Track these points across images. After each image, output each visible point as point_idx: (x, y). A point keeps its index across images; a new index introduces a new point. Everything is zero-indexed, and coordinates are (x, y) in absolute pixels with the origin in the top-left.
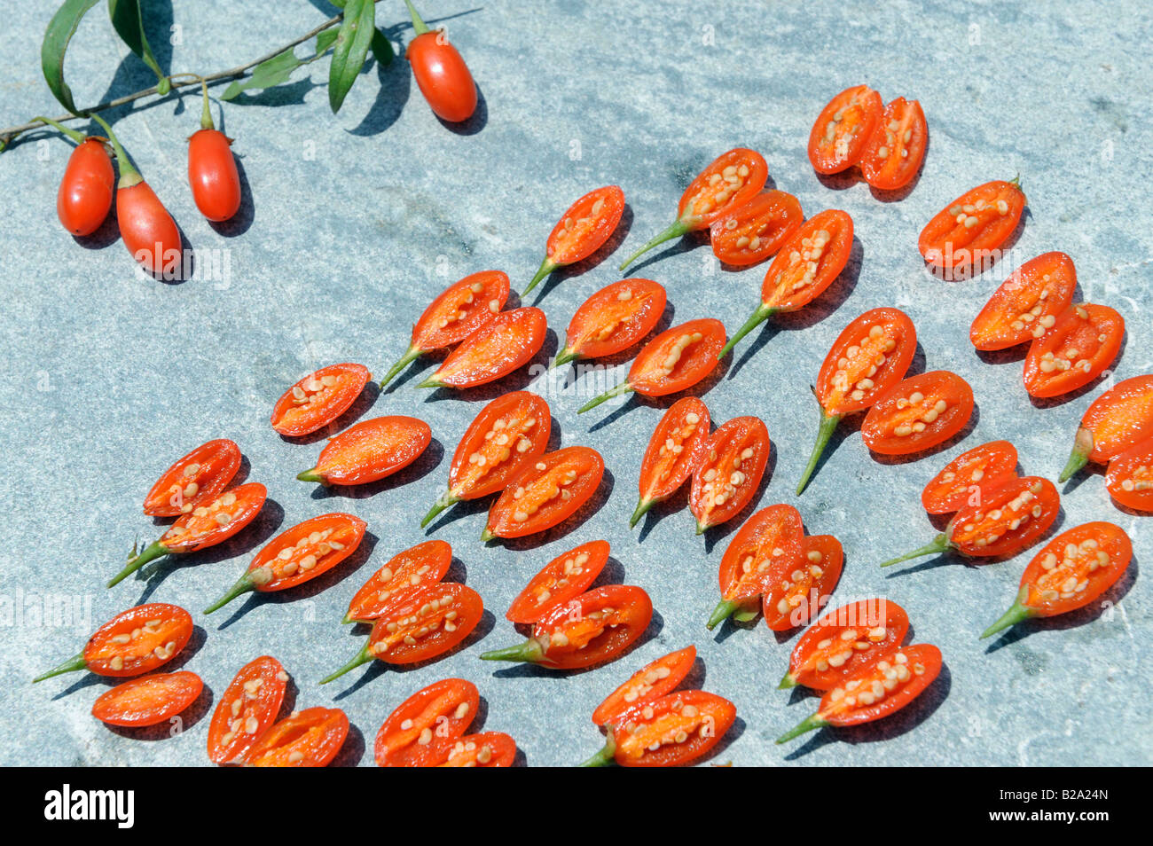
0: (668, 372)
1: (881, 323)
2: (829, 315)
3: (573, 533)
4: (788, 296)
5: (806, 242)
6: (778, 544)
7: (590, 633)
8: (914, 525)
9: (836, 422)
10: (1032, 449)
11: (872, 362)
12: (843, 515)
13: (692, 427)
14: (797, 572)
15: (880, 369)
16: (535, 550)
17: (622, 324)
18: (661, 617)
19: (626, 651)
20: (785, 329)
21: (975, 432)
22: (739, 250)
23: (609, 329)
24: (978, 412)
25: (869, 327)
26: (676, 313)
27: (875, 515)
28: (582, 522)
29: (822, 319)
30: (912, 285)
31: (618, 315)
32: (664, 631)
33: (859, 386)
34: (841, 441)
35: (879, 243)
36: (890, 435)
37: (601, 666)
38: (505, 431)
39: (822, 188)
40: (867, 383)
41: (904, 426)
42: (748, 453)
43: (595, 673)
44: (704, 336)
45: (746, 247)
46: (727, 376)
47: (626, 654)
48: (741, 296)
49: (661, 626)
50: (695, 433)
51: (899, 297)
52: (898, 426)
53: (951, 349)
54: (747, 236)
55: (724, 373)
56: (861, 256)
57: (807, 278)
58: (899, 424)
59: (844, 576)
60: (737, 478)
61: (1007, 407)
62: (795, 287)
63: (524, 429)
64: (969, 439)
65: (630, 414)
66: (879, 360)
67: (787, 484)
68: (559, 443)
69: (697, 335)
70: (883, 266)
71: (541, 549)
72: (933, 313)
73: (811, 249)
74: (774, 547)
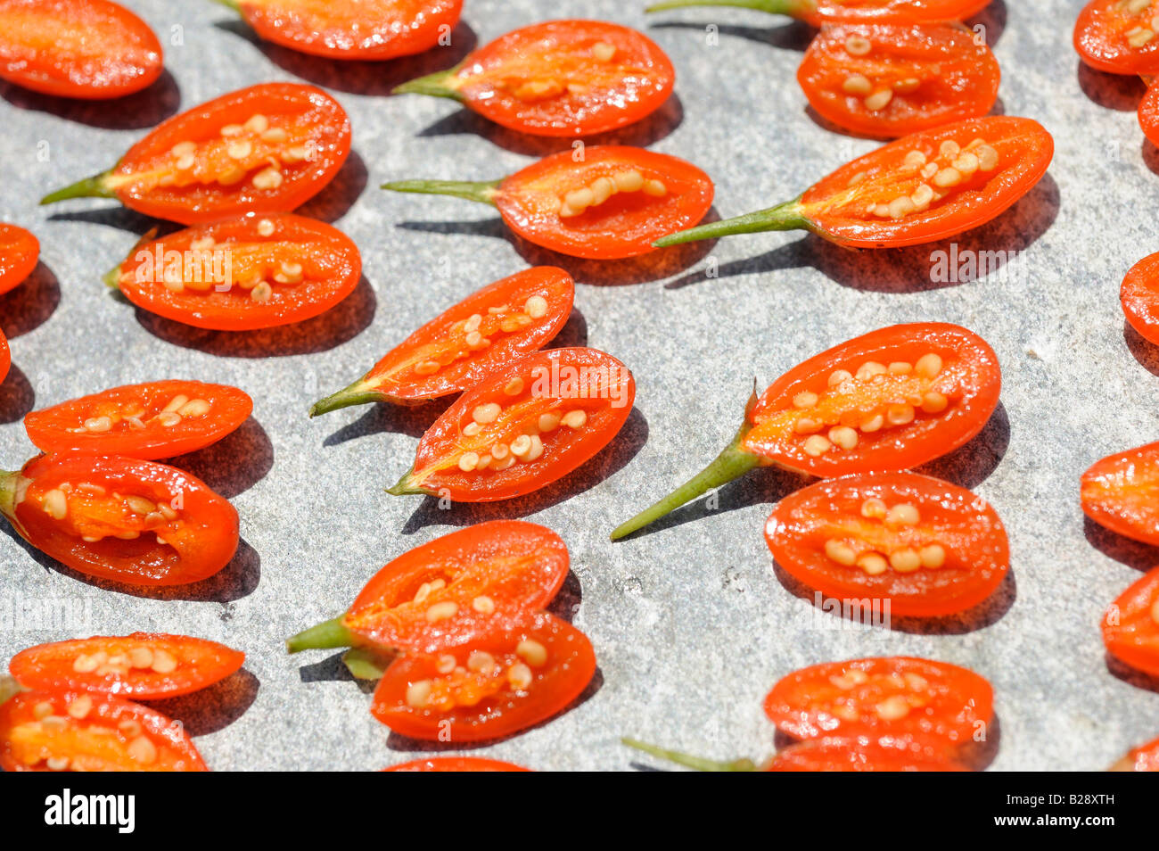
0: (567, 212)
1: (949, 357)
2: (908, 290)
3: (244, 362)
4: (850, 215)
5: (949, 148)
6: (496, 591)
7: (111, 526)
8: (746, 715)
9: (747, 465)
10: (1039, 730)
11: (883, 408)
12: (653, 618)
13: (524, 320)
14: (485, 656)
15: (888, 431)
16: (171, 347)
17: (566, 92)
18: (257, 578)
19: (161, 592)
20: (819, 268)
21: (971, 638)
22: (843, 93)
23: (539, 88)
24: (1006, 608)
25: (924, 349)
26: (677, 133)
27: (699, 656)
28: (273, 354)
29: (890, 290)
30: (1079, 334)
31: (570, 75)
32: (242, 605)
33: (832, 434)
34: (750, 502)
35: (1086, 230)
36: (815, 545)
37: (110, 589)
38: (256, 139)
39: (1072, 83)
40: (846, 436)
41: (848, 545)
42: (576, 419)
43: (94, 591)
44: (670, 195)
45: (861, 97)
46: (668, 281)
47: (160, 597)
48: (796, 170)
49: (245, 591)
50: (521, 332)
51: (1042, 337)
52: (839, 539)
53: (1050, 476)
54: (871, 79)
55: (667, 273)
56: (1039, 232)
57: (897, 207)
58: (844, 537)
59: (571, 715)
60: (528, 445)
61: (1059, 633)
62: (871, 208)
63: (285, 156)
64: (951, 641)
65: (477, 240)
66: (898, 415)
67: (611, 511)
68: (342, 213)
69: (658, 186)
70: (1059, 271)
71: (182, 352)
72: (1071, 399)
73: (943, 165)
74: (487, 593)
